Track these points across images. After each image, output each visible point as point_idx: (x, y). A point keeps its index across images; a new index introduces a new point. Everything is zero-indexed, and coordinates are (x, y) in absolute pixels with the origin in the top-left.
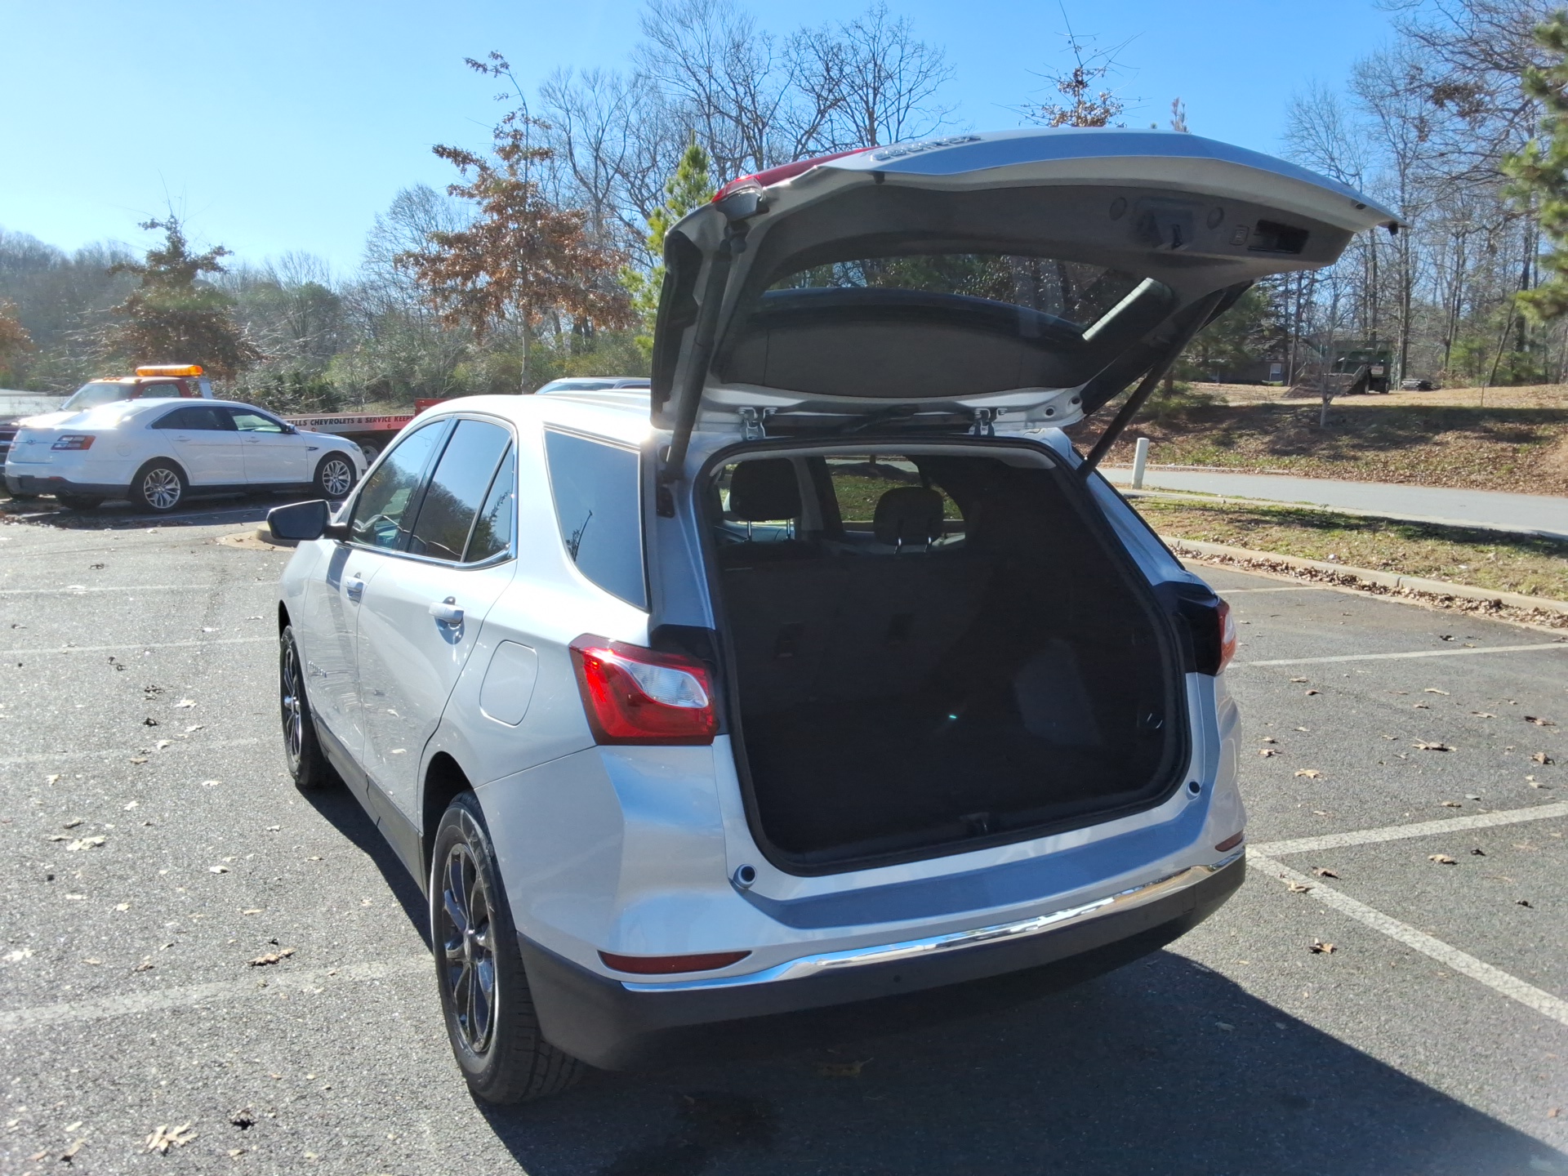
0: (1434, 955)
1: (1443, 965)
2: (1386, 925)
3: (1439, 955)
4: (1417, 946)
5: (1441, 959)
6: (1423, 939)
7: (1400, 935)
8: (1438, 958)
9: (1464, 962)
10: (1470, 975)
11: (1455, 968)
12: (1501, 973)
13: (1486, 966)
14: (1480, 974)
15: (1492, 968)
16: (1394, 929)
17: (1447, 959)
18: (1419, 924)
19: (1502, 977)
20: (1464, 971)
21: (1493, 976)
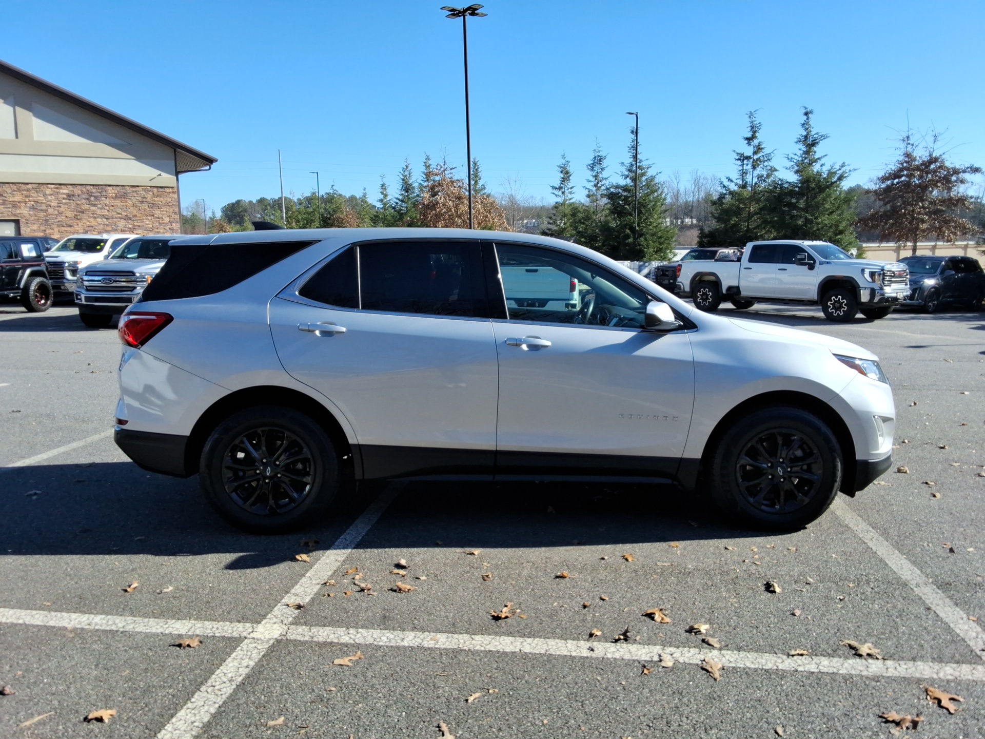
0: (59, 614)
1: (50, 610)
2: (104, 622)
3: (56, 616)
4: (74, 616)
5: (53, 614)
6: (72, 623)
7: (91, 619)
8: (56, 613)
9: (36, 618)
10: (29, 611)
11: (41, 612)
12: (8, 621)
13: (21, 621)
14: (23, 614)
15: (15, 622)
16: (99, 621)
17: (49, 616)
18: (79, 633)
19: (7, 619)
20: (34, 612)
21: (14, 616)
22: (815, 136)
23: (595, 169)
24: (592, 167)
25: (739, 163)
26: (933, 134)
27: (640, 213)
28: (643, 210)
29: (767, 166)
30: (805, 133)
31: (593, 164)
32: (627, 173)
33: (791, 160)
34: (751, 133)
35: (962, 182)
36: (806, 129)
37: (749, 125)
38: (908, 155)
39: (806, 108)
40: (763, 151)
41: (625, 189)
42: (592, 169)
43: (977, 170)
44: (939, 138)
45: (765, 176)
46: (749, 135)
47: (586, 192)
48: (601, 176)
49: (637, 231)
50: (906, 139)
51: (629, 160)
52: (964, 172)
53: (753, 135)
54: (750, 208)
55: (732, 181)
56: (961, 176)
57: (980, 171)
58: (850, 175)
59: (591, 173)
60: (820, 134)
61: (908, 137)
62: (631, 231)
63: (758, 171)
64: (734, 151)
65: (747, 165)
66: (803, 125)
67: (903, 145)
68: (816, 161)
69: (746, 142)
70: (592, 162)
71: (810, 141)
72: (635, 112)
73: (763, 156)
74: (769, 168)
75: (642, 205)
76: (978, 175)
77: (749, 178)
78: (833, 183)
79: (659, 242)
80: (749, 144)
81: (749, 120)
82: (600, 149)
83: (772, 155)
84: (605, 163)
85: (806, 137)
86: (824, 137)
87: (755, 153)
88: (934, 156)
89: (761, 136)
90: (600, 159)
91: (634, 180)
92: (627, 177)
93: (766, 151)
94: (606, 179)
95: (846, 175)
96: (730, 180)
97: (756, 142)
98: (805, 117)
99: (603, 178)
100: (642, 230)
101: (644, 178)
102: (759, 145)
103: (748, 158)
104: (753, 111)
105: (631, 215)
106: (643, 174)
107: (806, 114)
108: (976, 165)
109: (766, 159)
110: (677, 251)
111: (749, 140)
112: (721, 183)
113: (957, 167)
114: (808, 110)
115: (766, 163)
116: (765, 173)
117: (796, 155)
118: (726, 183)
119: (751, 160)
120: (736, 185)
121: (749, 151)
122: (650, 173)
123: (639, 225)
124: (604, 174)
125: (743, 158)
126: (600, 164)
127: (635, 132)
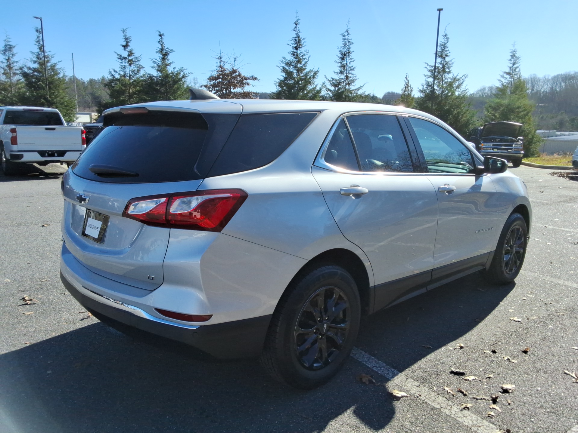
22: (166, 50)
23: (7, 54)
24: (4, 52)
25: (120, 61)
26: (234, 57)
27: (50, 88)
28: (52, 86)
29: (137, 64)
30: (160, 47)
31: (5, 50)
32: (35, 59)
33: (154, 62)
34: (126, 43)
35: (248, 84)
36: (161, 45)
37: (123, 38)
38: (221, 67)
39: (160, 32)
40: (134, 55)
41: (35, 70)
42: (4, 54)
43: (255, 79)
44: (237, 59)
45: (136, 71)
46: (124, 44)
47: (2, 71)
48: (12, 59)
49: (49, 100)
50: (219, 58)
51: (36, 50)
52: (249, 79)
53: (126, 44)
54: (129, 90)
55: (116, 72)
56: (248, 81)
57: (257, 79)
58: (189, 75)
59: (4, 57)
60: (169, 49)
61: (221, 57)
62: (45, 100)
63: (133, 67)
64: (116, 53)
65: (125, 63)
66: (159, 42)
67: (218, 61)
68: (169, 65)
69: (123, 48)
70: (4, 49)
71: (164, 52)
72: (39, 17)
73: (134, 58)
74: (138, 66)
75: (51, 83)
76: (256, 81)
77: (127, 71)
78: (180, 79)
79: (66, 109)
80: (125, 50)
81: (123, 34)
82: (9, 40)
83: (140, 58)
84: (14, 51)
85: (162, 49)
86: (172, 51)
87: (129, 55)
88: (235, 69)
89: (132, 46)
90: (10, 47)
91: (41, 64)
92: (35, 62)
93: (137, 55)
94: (17, 62)
95: (187, 75)
96: (115, 71)
97: (129, 49)
98: (160, 38)
99: (14, 61)
100: (53, 100)
101: (49, 64)
102: (131, 51)
103: (125, 58)
104: (125, 29)
105: (44, 89)
106: (48, 62)
107: (160, 35)
108: (255, 76)
109: (137, 60)
110: (78, 116)
111: (125, 47)
112: (110, 72)
113: (246, 76)
114: (161, 33)
115: (137, 63)
116: (136, 69)
117: (156, 60)
118: (113, 73)
119: (127, 60)
120: (119, 75)
121: (125, 54)
122: (53, 61)
123: (50, 97)
124: (15, 59)
125: (121, 58)
126: (10, 50)
127: (40, 31)
